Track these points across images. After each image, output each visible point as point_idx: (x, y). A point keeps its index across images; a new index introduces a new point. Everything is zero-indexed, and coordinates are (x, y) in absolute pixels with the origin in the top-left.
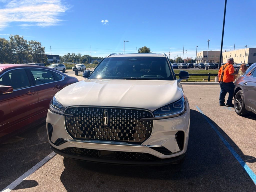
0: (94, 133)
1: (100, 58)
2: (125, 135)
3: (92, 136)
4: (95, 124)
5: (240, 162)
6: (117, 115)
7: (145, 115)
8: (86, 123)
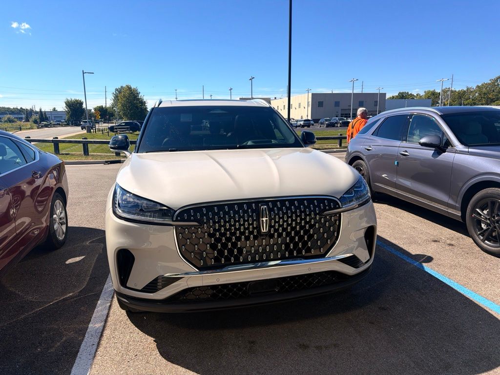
0: (240, 251)
1: (17, 109)
2: (296, 245)
3: (237, 258)
4: (242, 233)
5: (415, 264)
6: (283, 212)
7: (329, 205)
8: (224, 234)
